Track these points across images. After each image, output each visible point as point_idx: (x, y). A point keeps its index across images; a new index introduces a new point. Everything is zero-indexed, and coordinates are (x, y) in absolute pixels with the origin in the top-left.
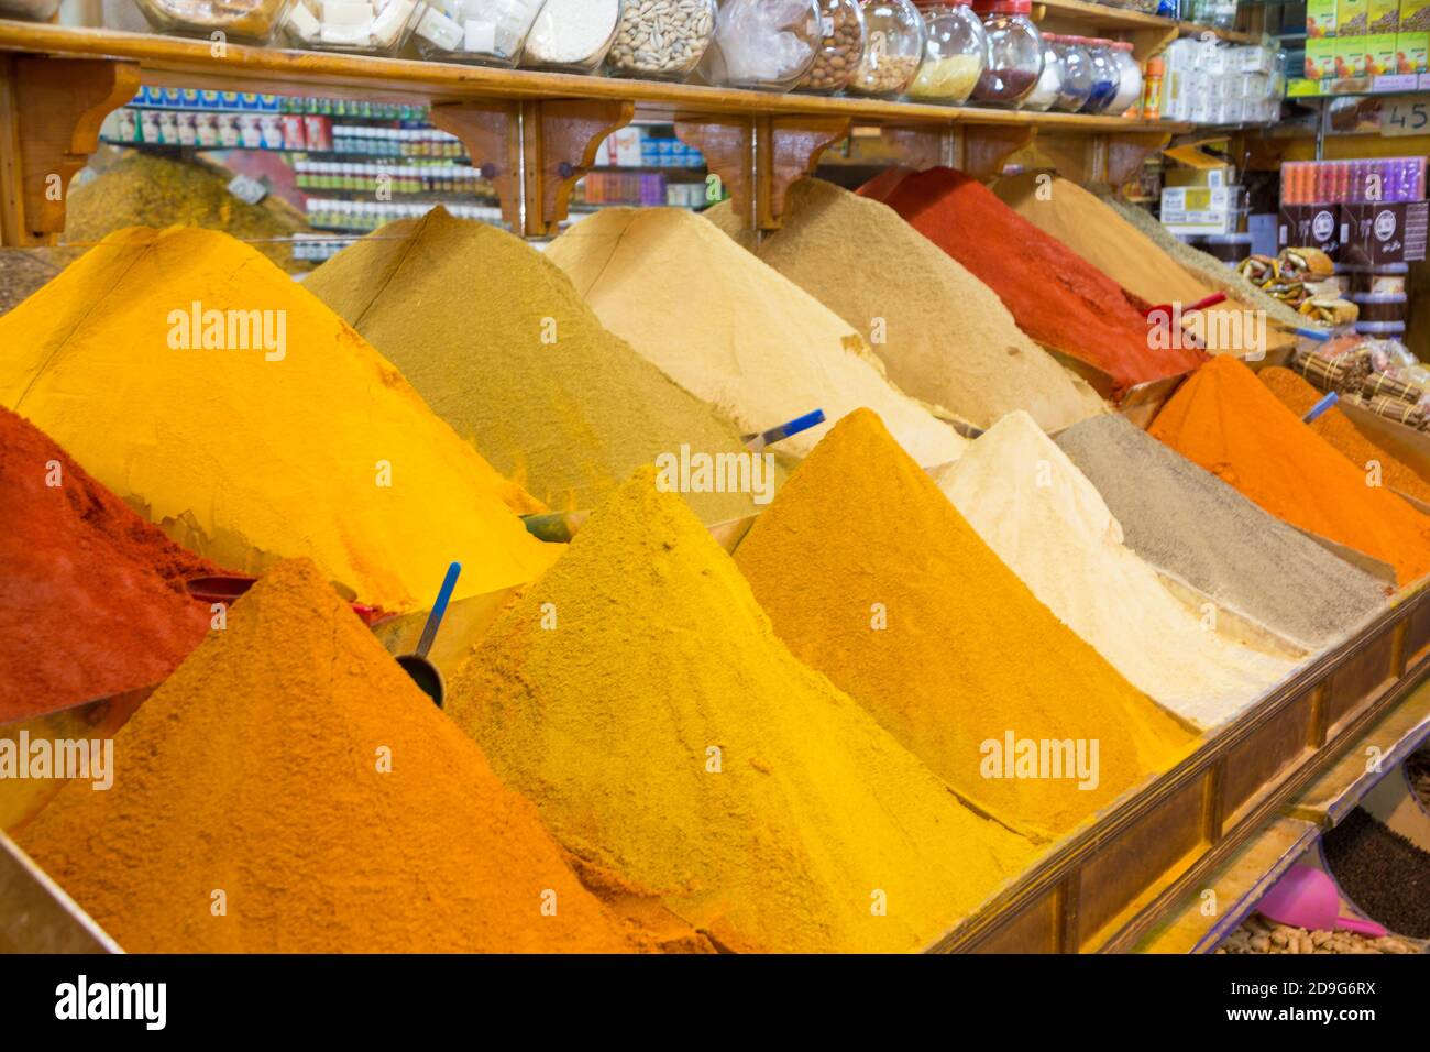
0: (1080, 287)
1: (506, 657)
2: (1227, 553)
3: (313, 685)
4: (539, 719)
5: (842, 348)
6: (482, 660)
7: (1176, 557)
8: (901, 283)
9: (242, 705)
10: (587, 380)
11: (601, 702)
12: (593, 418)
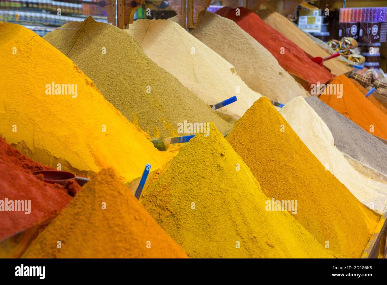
0: (292, 50)
1: (161, 200)
2: (361, 146)
3: (123, 226)
4: (179, 226)
5: (231, 73)
6: (150, 201)
7: (345, 147)
8: (240, 49)
9: (94, 236)
10: (157, 85)
11: (203, 219)
12: (162, 100)
